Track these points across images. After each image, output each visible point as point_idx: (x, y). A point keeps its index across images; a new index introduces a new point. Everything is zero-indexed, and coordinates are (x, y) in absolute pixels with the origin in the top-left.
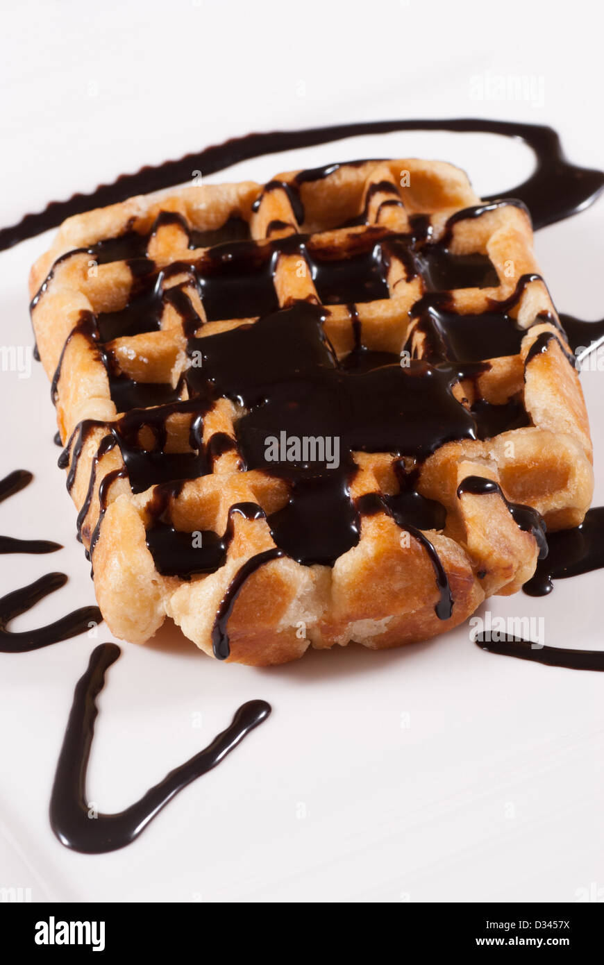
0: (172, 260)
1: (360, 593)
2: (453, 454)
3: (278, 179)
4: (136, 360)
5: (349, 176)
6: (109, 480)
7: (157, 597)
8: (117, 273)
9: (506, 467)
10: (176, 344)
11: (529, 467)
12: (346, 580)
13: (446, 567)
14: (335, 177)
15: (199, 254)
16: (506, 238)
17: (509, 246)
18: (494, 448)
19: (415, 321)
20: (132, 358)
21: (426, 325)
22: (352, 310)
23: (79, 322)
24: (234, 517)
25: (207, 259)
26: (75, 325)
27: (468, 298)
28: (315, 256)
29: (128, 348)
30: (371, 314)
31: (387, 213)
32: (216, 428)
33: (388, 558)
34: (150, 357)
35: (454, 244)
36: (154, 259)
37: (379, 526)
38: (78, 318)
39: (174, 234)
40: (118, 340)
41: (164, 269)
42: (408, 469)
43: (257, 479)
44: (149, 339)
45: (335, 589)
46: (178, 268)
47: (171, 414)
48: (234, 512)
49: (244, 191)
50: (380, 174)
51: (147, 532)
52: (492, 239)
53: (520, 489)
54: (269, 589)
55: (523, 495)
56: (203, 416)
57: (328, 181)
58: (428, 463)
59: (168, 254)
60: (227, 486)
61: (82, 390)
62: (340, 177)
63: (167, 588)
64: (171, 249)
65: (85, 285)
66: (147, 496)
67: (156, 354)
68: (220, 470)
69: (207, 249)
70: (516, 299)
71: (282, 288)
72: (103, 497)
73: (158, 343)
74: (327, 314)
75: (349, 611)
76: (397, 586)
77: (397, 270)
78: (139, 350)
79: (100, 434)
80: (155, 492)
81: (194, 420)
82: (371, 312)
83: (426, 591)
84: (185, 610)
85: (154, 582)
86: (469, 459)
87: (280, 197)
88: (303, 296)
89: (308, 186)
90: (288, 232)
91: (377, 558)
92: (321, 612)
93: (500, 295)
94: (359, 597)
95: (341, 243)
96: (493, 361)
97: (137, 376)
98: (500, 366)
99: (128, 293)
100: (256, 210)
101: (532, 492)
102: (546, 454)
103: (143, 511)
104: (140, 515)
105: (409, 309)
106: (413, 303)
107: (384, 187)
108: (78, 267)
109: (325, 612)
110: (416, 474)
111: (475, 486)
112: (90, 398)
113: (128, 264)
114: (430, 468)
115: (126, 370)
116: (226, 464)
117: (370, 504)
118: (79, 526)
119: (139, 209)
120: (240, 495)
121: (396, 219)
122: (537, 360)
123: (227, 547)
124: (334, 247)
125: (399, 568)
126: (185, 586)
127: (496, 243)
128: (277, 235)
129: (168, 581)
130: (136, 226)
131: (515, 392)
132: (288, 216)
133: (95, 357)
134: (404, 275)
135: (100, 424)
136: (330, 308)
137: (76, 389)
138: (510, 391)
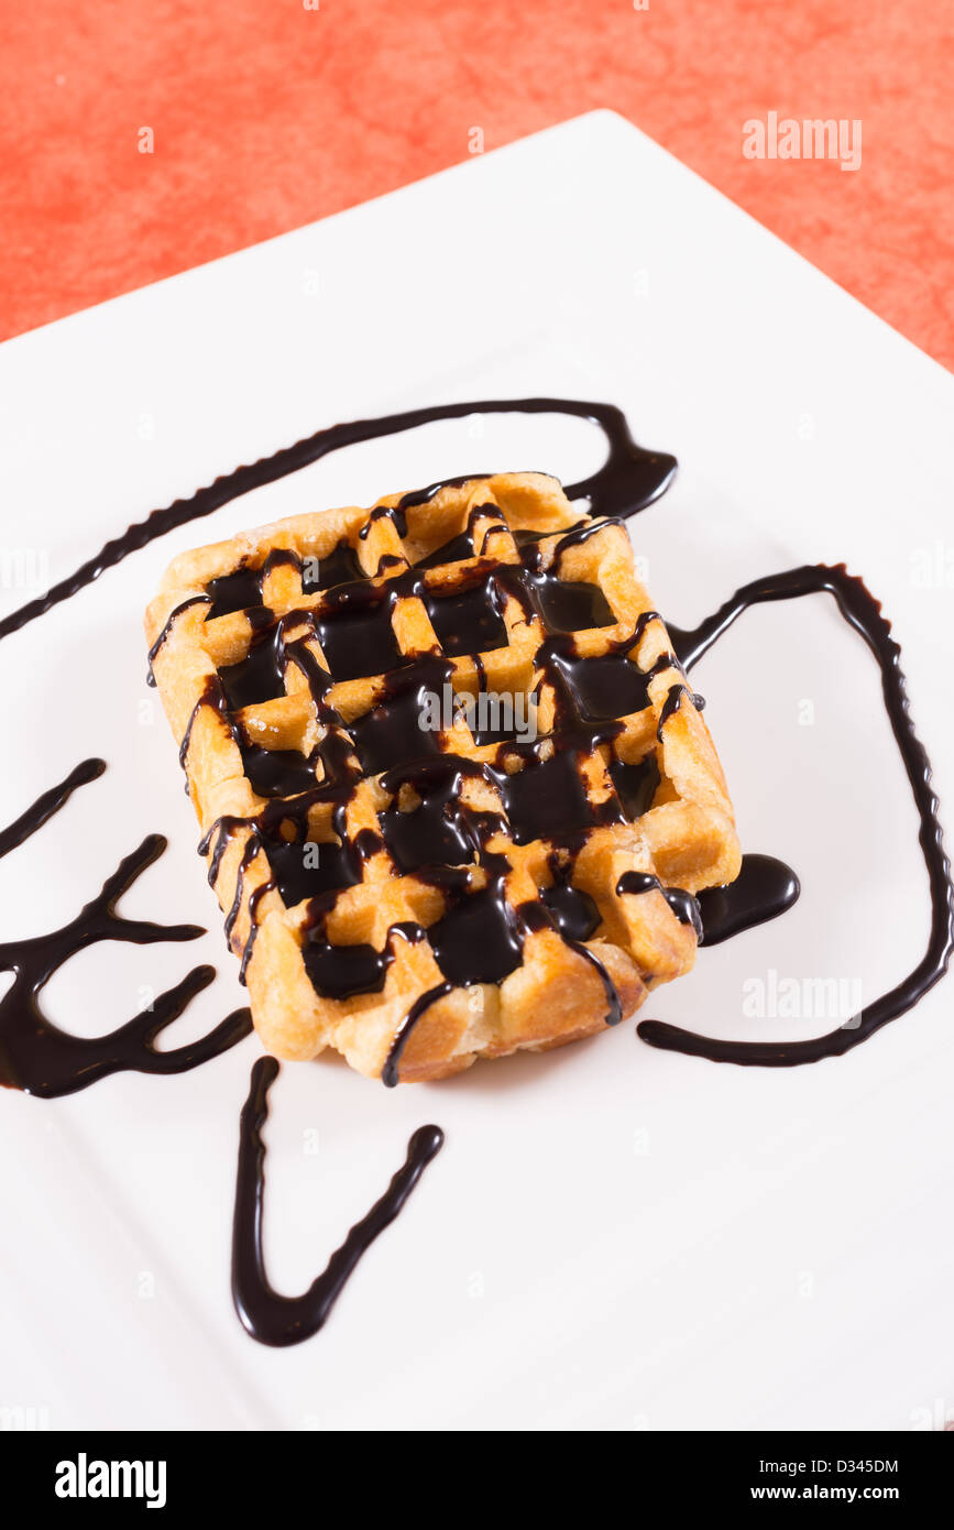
0: (290, 608)
1: (531, 1018)
2: (606, 844)
3: (382, 504)
4: (267, 730)
5: (451, 497)
6: (259, 894)
7: (320, 1028)
8: (236, 626)
9: (659, 852)
10: (306, 712)
11: (682, 849)
12: (517, 1008)
13: (617, 984)
14: (437, 499)
15: (315, 599)
16: (617, 569)
17: (622, 578)
18: (645, 830)
19: (542, 672)
20: (263, 729)
21: (553, 677)
22: (477, 660)
23: (206, 690)
24: (395, 941)
25: (325, 606)
26: (201, 695)
27: (590, 640)
28: (431, 595)
29: (259, 720)
30: (496, 665)
31: (495, 540)
32: (361, 823)
33: (560, 982)
34: (281, 727)
35: (563, 571)
36: (271, 607)
37: (546, 947)
38: (204, 685)
39: (289, 577)
40: (246, 709)
41: (283, 618)
42: (562, 863)
43: (411, 888)
44: (278, 707)
45: (505, 1015)
46: (296, 617)
47: (312, 804)
48: (394, 933)
49: (351, 519)
50: (481, 495)
51: (304, 955)
52: (602, 570)
53: (671, 869)
54: (440, 1028)
55: (675, 875)
56: (346, 805)
57: (432, 504)
58: (583, 854)
59: (285, 601)
60: (382, 900)
61: (215, 771)
62: (443, 499)
63: (330, 1017)
64: (287, 595)
65: (206, 641)
66: (299, 913)
67: (286, 724)
68: (372, 877)
69: (324, 592)
70: (635, 641)
71: (402, 635)
72: (253, 910)
73: (287, 712)
74: (453, 667)
75: (519, 1035)
76: (568, 1007)
77: (514, 611)
78: (270, 721)
79: (243, 836)
80: (310, 908)
81: (335, 809)
82: (495, 662)
83: (597, 1008)
84: (351, 1043)
85: (316, 1012)
86: (622, 848)
87: (387, 525)
88: (426, 648)
89: (412, 510)
90: (402, 568)
91: (548, 984)
92: (491, 1038)
93: (619, 635)
94: (530, 1022)
95: (456, 579)
96: (627, 719)
97: (269, 744)
98: (634, 723)
99: (248, 644)
100: (364, 537)
101: (683, 872)
102: (697, 833)
103: (297, 931)
104: (294, 936)
105: (533, 657)
106: (536, 650)
107: (489, 510)
108: (197, 621)
109: (494, 1036)
110: (569, 867)
111: (634, 883)
112: (225, 780)
113: (247, 615)
114: (584, 859)
115: (256, 741)
116: (377, 868)
117: (532, 915)
118: (228, 936)
119: (250, 547)
120: (398, 912)
121: (504, 550)
122: (672, 720)
123: (387, 965)
124: (449, 584)
125: (570, 991)
126: (349, 1020)
127: (608, 574)
128: (390, 573)
129: (329, 1009)
130: (248, 563)
131: (649, 749)
132: (398, 548)
133: (226, 733)
134: (523, 617)
135: (241, 822)
136: (455, 660)
137: (210, 770)
138: (646, 749)
